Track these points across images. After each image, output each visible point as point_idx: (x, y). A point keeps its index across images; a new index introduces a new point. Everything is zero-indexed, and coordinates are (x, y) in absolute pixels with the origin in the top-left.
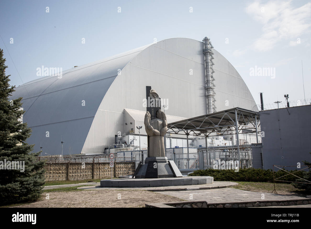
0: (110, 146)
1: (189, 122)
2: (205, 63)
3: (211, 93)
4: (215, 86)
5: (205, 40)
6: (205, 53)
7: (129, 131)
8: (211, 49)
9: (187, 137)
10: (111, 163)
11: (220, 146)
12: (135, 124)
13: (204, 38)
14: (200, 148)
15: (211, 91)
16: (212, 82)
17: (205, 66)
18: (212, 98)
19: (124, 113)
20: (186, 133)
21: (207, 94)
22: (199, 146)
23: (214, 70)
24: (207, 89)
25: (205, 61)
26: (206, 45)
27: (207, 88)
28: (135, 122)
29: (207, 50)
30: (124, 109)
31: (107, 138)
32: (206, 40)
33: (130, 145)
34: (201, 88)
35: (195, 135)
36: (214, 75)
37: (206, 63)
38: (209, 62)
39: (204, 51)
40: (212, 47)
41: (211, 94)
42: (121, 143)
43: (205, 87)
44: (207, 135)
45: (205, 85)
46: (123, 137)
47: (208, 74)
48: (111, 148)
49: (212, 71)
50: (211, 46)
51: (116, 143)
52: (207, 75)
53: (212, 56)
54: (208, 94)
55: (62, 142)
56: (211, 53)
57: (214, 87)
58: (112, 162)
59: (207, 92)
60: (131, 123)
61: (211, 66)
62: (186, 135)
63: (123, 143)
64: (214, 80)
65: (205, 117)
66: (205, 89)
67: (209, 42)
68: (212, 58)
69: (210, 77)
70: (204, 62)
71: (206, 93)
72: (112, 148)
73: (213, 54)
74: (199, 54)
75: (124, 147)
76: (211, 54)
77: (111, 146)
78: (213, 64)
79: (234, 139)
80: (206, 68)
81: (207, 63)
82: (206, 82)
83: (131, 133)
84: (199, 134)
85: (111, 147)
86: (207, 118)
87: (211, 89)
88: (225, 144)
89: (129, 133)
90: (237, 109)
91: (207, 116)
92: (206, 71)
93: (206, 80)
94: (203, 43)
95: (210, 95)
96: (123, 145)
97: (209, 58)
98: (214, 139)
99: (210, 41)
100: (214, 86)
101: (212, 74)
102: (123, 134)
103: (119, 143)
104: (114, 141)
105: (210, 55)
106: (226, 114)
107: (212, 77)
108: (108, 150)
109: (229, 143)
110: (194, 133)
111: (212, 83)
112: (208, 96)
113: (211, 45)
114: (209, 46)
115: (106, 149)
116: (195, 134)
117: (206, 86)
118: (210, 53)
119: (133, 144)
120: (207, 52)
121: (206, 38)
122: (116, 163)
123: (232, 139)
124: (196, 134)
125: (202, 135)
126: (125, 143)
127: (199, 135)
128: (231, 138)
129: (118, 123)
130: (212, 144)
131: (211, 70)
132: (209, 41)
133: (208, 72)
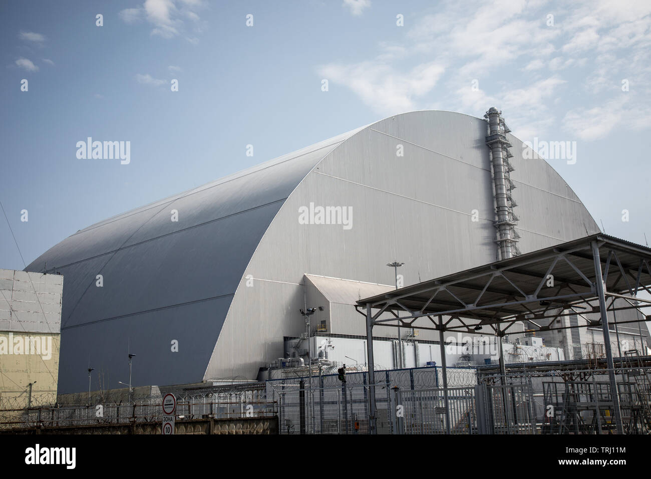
0: (272, 364)
1: (442, 288)
2: (492, 167)
3: (509, 236)
4: (517, 220)
5: (489, 114)
6: (492, 144)
7: (316, 328)
8: (504, 135)
9: (442, 337)
10: (165, 429)
11: (535, 361)
12: (329, 311)
13: (488, 110)
14: (488, 366)
15: (508, 232)
16: (511, 211)
17: (493, 175)
18: (512, 247)
19: (305, 285)
20: (438, 323)
21: (499, 239)
22: (484, 361)
23: (514, 183)
24: (499, 227)
25: (492, 164)
26: (493, 127)
27: (500, 225)
28: (329, 304)
29: (495, 137)
30: (305, 276)
31: (265, 343)
32: (492, 113)
33: (317, 359)
34: (485, 224)
35: (465, 329)
36: (514, 194)
37: (494, 166)
38: (500, 165)
39: (489, 139)
40: (507, 131)
41: (509, 238)
42: (297, 355)
43: (494, 222)
44: (502, 329)
45: (494, 218)
46: (301, 340)
47: (499, 192)
48: (273, 368)
49: (509, 185)
50: (504, 129)
51: (286, 355)
52: (497, 194)
53: (507, 152)
54: (501, 238)
55: (130, 356)
56: (506, 143)
57: (516, 223)
58: (168, 426)
59: (498, 235)
60: (321, 309)
61: (507, 175)
62: (438, 332)
63: (301, 356)
64: (514, 205)
65: (493, 270)
66: (495, 227)
67: (500, 120)
68: (509, 156)
69: (506, 200)
70: (490, 166)
71: (496, 237)
72: (276, 368)
73: (511, 146)
74: (477, 148)
75: (303, 365)
76: (506, 146)
77: (274, 362)
78: (510, 170)
79: (569, 344)
80: (495, 179)
81: (497, 166)
82: (496, 211)
83: (322, 331)
84: (478, 327)
85: (274, 366)
86: (498, 273)
87: (508, 228)
88: (548, 356)
89: (317, 331)
90: (598, 238)
91: (498, 266)
92: (496, 186)
93: (496, 206)
94: (486, 121)
95: (505, 241)
96: (302, 360)
97: (502, 155)
98: (521, 343)
99: (502, 116)
100: (515, 219)
101: (509, 192)
102: (302, 334)
103: (294, 356)
104: (282, 352)
105: (502, 148)
106: (561, 257)
107: (509, 199)
108: (266, 373)
109: (556, 355)
110: (462, 325)
111: (510, 213)
112: (502, 242)
113: (504, 125)
114: (500, 129)
115: (262, 370)
116: (465, 326)
117: (497, 219)
118: (503, 143)
119: (324, 358)
120: (497, 142)
121: (492, 110)
122: (212, 423)
123: (563, 343)
124: (467, 327)
125: (487, 328)
126: (306, 355)
127: (476, 329)
128: (560, 342)
129: (289, 308)
130: (515, 355)
131: (507, 183)
132: (500, 116)
133: (499, 186)
